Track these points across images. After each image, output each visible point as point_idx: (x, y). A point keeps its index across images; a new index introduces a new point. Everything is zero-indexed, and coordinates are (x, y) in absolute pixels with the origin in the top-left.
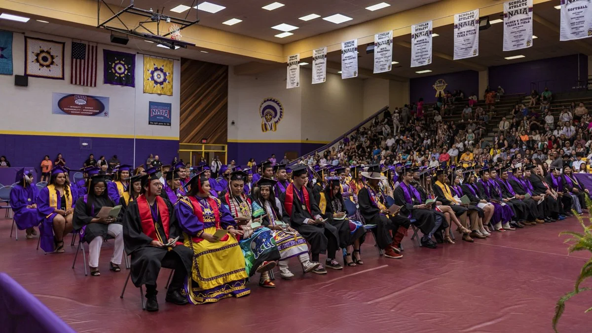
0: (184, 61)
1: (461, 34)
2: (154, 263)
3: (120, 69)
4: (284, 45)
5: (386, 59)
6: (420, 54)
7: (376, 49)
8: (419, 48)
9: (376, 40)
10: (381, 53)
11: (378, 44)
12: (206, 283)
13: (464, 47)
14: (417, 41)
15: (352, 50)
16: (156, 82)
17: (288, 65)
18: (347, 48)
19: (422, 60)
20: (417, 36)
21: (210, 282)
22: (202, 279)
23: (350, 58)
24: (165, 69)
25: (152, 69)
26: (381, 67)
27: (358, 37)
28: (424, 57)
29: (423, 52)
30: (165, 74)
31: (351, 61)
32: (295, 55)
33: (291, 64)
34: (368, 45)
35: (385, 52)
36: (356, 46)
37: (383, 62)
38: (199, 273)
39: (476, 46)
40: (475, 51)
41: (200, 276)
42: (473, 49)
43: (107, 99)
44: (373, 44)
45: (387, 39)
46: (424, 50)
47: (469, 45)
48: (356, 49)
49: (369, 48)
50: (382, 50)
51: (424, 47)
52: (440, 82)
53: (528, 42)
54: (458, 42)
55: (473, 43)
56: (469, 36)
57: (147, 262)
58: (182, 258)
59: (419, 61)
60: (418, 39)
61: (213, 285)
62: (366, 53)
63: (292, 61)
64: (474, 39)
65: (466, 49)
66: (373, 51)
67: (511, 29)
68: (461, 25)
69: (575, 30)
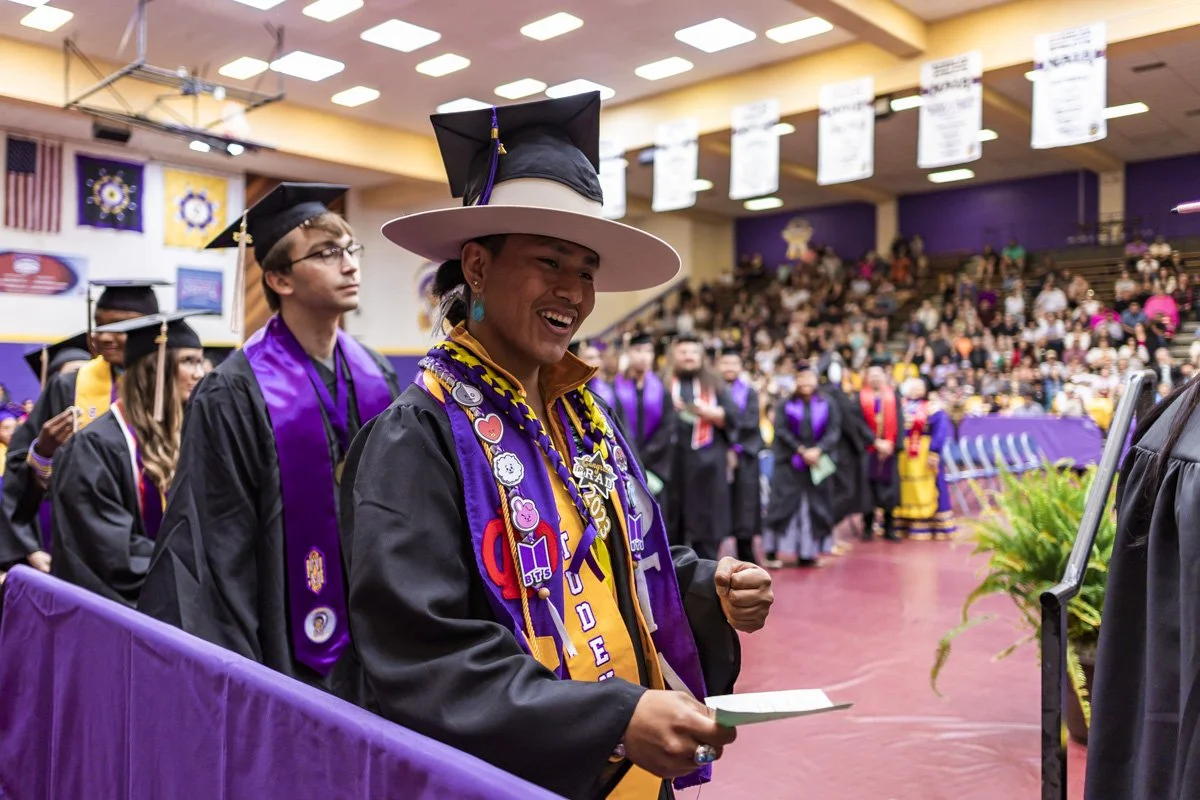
0: (251, 178)
1: (837, 130)
3: (113, 195)
5: (680, 178)
7: (659, 157)
9: (659, 140)
10: (672, 166)
11: (664, 148)
13: (842, 155)
14: (746, 144)
15: (611, 158)
16: (191, 225)
19: (755, 182)
20: (744, 130)
24: (210, 195)
25: (183, 194)
26: (671, 195)
30: (210, 207)
34: (644, 149)
35: (678, 166)
36: (617, 149)
37: (675, 186)
39: (866, 153)
40: (864, 167)
42: (858, 161)
43: (84, 261)
44: (652, 147)
45: (682, 136)
47: (851, 153)
48: (621, 157)
49: (646, 156)
50: (674, 161)
51: (759, 154)
52: (798, 226)
53: (971, 148)
55: (860, 149)
56: (852, 134)
59: (750, 183)
60: (749, 138)
62: (640, 166)
64: (861, 141)
65: (846, 160)
66: (650, 164)
67: (938, 120)
68: (836, 110)
69: (1064, 125)
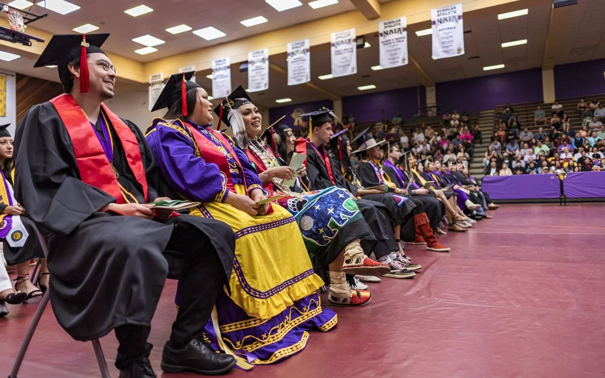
0: (19, 77)
1: (339, 53)
2: (146, 257)
4: (145, 63)
5: (261, 77)
6: (297, 72)
7: (250, 67)
8: (296, 66)
9: (250, 59)
10: (257, 71)
11: (253, 63)
12: (263, 303)
13: (342, 64)
14: (295, 59)
15: (225, 68)
17: (150, 85)
18: (218, 67)
19: (299, 78)
20: (293, 54)
21: (269, 300)
22: (255, 294)
23: (222, 76)
26: (257, 85)
27: (230, 55)
28: (301, 74)
29: (301, 70)
31: (223, 79)
32: (158, 74)
33: (153, 84)
34: (241, 63)
35: (259, 70)
36: (228, 64)
37: (258, 81)
38: (244, 280)
39: (354, 63)
40: (353, 69)
41: (247, 285)
42: (351, 67)
44: (246, 62)
45: (262, 57)
46: (301, 68)
47: (347, 63)
48: (228, 67)
49: (242, 67)
50: (258, 68)
51: (301, 65)
52: (298, 111)
53: (403, 60)
54: (336, 60)
55: (351, 60)
56: (347, 54)
57: (124, 255)
58: (213, 240)
59: (297, 79)
60: (295, 57)
61: (277, 307)
62: (239, 71)
63: (154, 81)
64: (351, 58)
65: (344, 66)
66: (246, 70)
67: (387, 47)
68: (338, 44)
69: (445, 49)
